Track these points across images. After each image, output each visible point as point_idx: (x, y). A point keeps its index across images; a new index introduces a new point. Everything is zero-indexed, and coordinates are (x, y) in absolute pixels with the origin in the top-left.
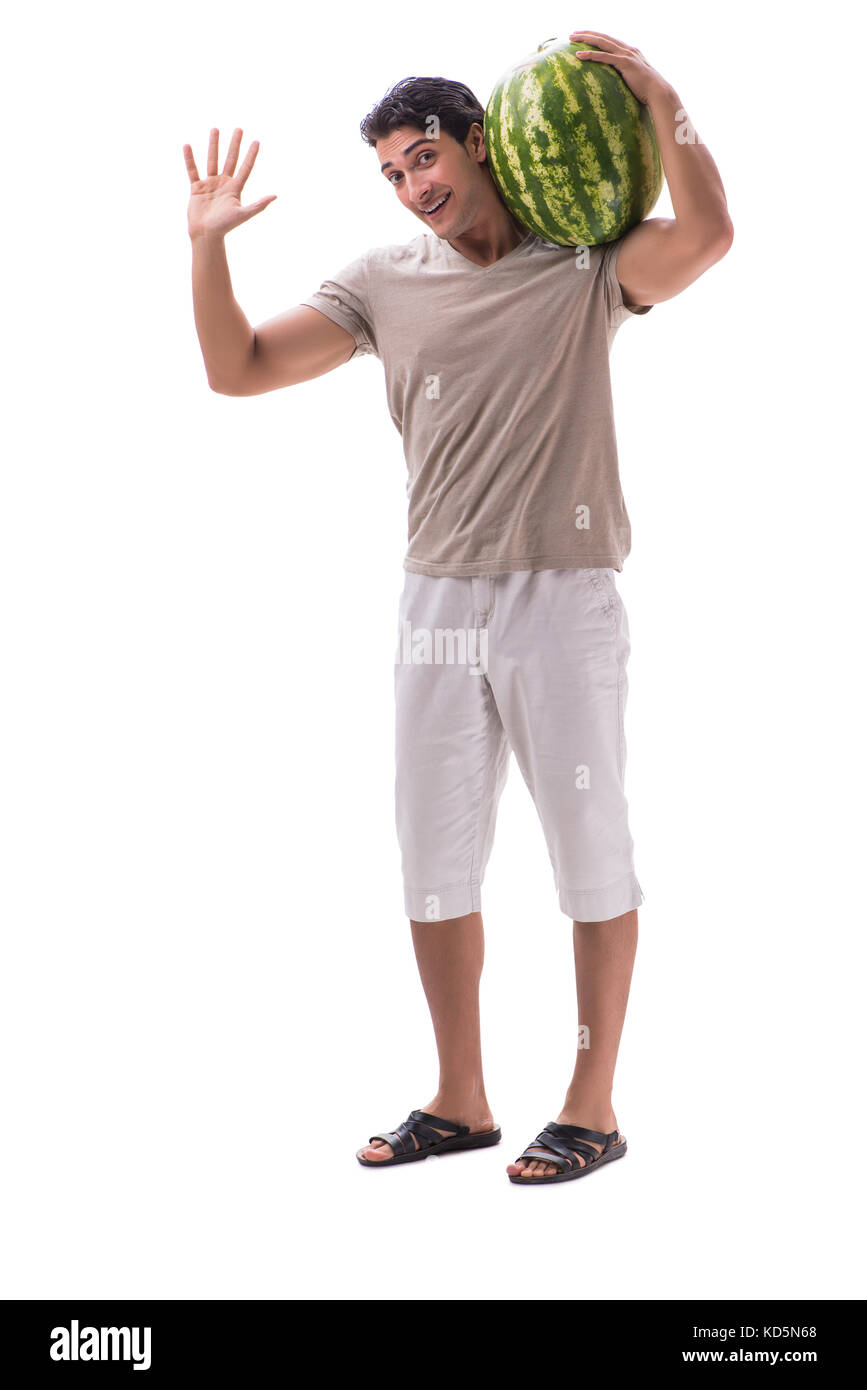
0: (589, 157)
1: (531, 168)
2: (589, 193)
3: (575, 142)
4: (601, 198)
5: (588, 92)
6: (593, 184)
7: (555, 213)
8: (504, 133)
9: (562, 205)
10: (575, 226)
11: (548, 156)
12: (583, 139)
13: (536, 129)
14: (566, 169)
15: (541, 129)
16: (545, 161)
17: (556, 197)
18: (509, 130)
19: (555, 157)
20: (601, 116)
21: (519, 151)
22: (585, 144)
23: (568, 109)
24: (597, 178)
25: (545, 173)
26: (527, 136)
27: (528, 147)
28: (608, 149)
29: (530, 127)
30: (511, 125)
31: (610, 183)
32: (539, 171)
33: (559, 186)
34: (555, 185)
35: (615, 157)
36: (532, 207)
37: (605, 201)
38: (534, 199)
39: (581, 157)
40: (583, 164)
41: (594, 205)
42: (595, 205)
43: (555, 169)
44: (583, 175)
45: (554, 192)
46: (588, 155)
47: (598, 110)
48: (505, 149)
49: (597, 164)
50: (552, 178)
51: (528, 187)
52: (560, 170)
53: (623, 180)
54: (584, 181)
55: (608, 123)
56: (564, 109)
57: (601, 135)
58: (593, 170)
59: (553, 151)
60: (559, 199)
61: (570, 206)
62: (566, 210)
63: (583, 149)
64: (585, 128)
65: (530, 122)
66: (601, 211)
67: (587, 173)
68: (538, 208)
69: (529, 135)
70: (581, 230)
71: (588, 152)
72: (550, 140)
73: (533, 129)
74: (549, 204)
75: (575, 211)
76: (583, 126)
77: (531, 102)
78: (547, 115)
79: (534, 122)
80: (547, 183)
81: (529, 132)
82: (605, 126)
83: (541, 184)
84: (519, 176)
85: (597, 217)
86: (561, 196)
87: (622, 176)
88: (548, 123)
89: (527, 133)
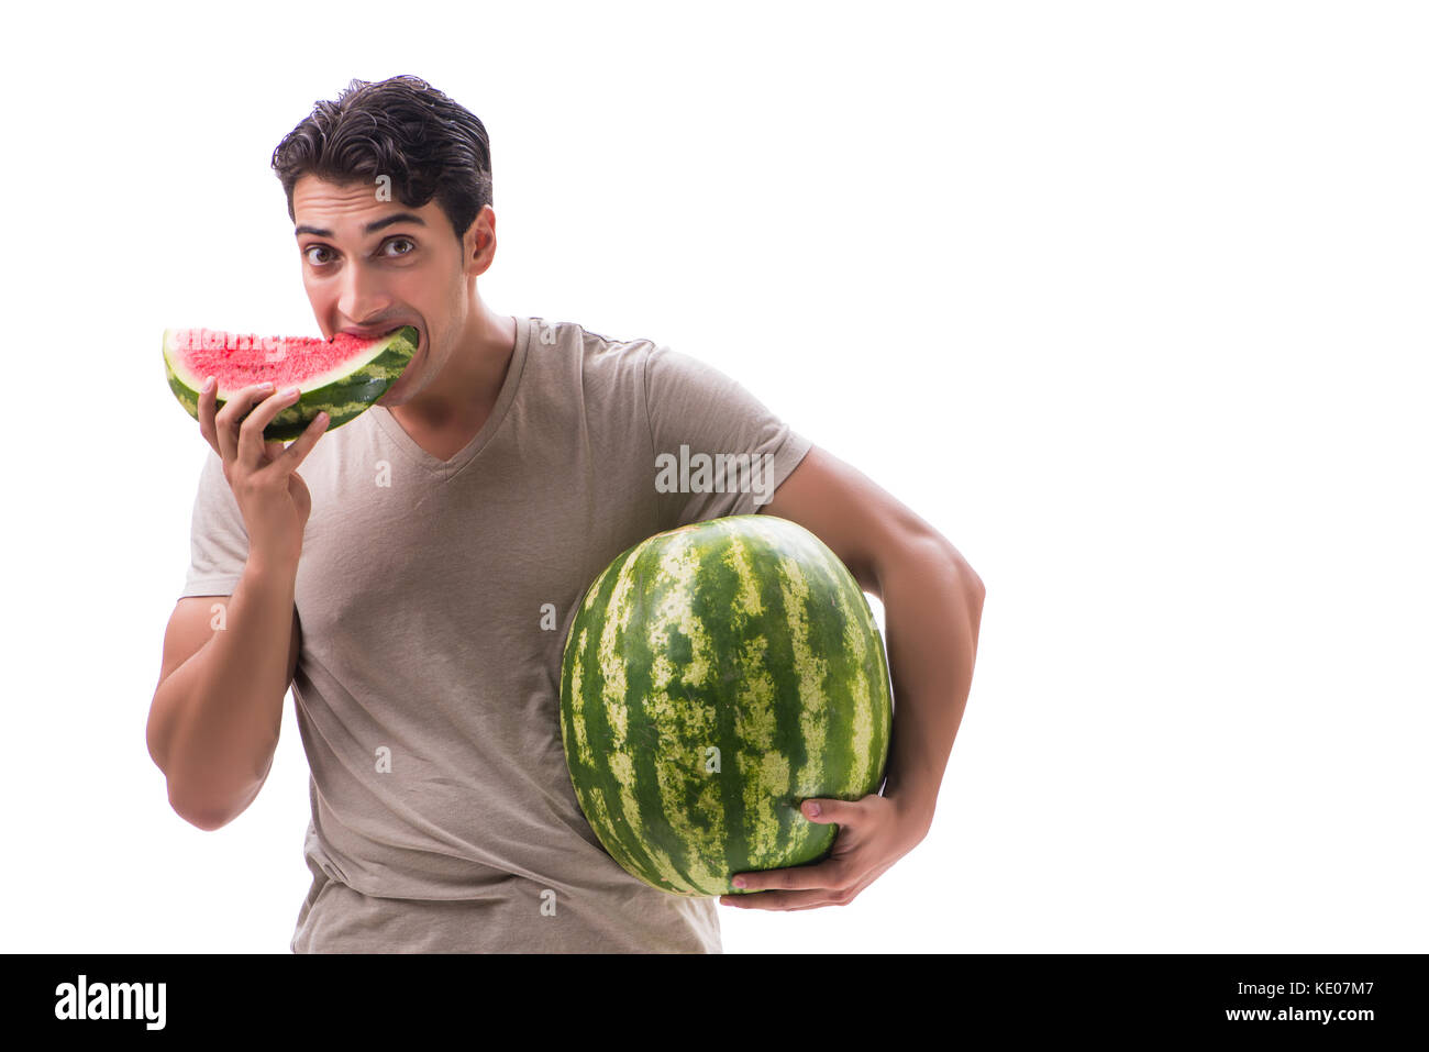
0: (759, 702)
1: (645, 702)
2: (743, 769)
3: (740, 665)
4: (763, 783)
5: (784, 588)
6: (755, 752)
7: (668, 796)
8: (609, 636)
9: (688, 783)
10: (699, 831)
11: (683, 681)
12: (755, 664)
13: (673, 631)
14: (712, 713)
15: (683, 630)
16: (676, 690)
17: (679, 765)
18: (619, 629)
19: (696, 684)
20: (798, 634)
21: (630, 669)
22: (757, 674)
23: (741, 606)
24: (764, 742)
25: (671, 713)
26: (652, 641)
27: (649, 659)
28: (796, 694)
29: (662, 625)
30: (625, 621)
31: (786, 760)
32: (659, 709)
33: (690, 743)
34: (684, 741)
35: (805, 715)
36: (626, 784)
37: (768, 794)
38: (635, 764)
39: (746, 696)
40: (745, 710)
41: (746, 796)
42: (749, 797)
43: (690, 708)
44: (739, 731)
45: (678, 752)
46: (758, 695)
47: (794, 622)
48: (604, 666)
49: (770, 717)
50: (680, 724)
51: (630, 740)
52: (699, 712)
53: (811, 763)
54: (739, 744)
55: (807, 649)
56: (734, 604)
57: (791, 667)
58: (760, 727)
59: (696, 673)
60: (684, 769)
61: (701, 788)
62: (692, 792)
63: (752, 683)
64: (765, 646)
65: (664, 615)
66: (757, 813)
67: (749, 729)
68: (638, 784)
69: (657, 637)
70: (708, 843)
71: (759, 689)
72: (696, 653)
73: (667, 629)
74: (662, 776)
75: (708, 800)
76: (762, 642)
77: (673, 582)
78: (700, 608)
79: (671, 617)
80: (668, 734)
81: (659, 633)
82: (801, 653)
83: (657, 734)
84: (619, 718)
85: (746, 823)
86: (689, 763)
87: (811, 755)
88: (697, 622)
89: (654, 635)
